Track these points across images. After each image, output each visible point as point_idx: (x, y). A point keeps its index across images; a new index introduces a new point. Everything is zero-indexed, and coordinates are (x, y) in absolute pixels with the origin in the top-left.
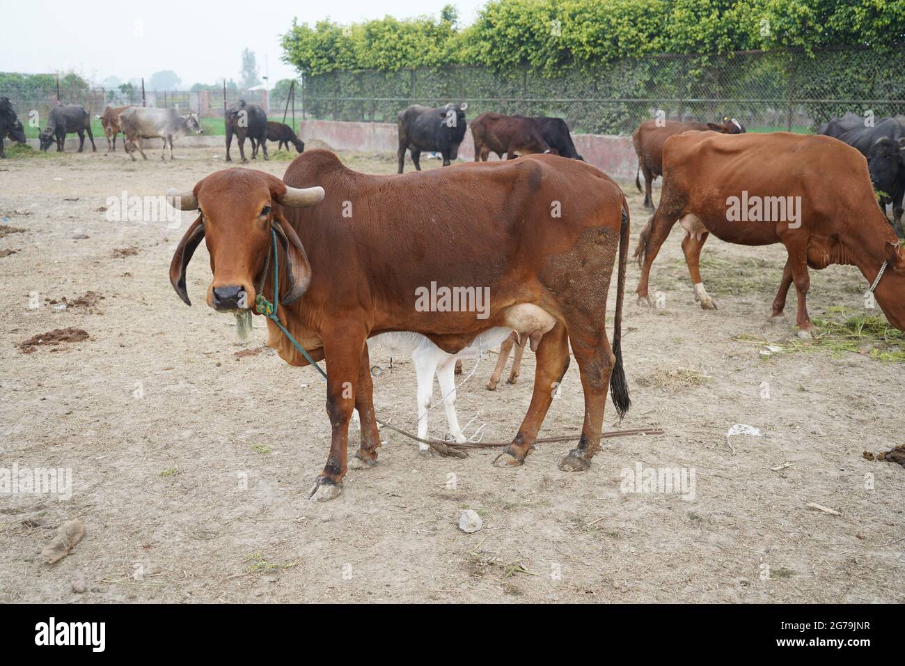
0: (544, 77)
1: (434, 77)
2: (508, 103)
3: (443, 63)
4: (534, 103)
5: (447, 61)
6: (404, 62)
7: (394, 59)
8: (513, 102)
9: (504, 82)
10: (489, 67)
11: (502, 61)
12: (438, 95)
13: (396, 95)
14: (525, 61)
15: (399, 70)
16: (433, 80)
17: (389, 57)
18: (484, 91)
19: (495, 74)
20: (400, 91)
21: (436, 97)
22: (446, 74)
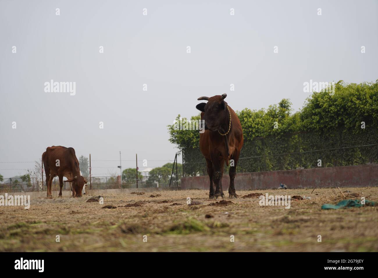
0: (353, 133)
1: (278, 141)
2: (330, 151)
3: (285, 132)
4: (347, 150)
5: (288, 130)
6: (257, 134)
7: (251, 133)
8: (333, 150)
9: (327, 139)
10: (317, 132)
11: (325, 127)
12: (282, 152)
13: (252, 155)
14: (341, 125)
15: (254, 140)
16: (277, 143)
17: (247, 132)
18: (313, 146)
19: (320, 135)
20: (254, 152)
21: (280, 153)
22: (286, 139)
